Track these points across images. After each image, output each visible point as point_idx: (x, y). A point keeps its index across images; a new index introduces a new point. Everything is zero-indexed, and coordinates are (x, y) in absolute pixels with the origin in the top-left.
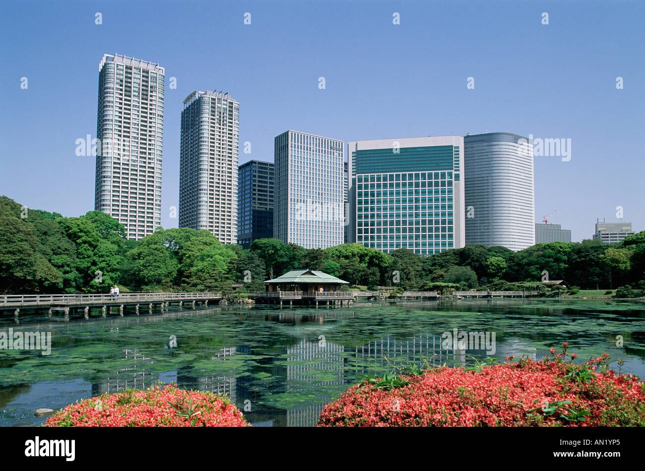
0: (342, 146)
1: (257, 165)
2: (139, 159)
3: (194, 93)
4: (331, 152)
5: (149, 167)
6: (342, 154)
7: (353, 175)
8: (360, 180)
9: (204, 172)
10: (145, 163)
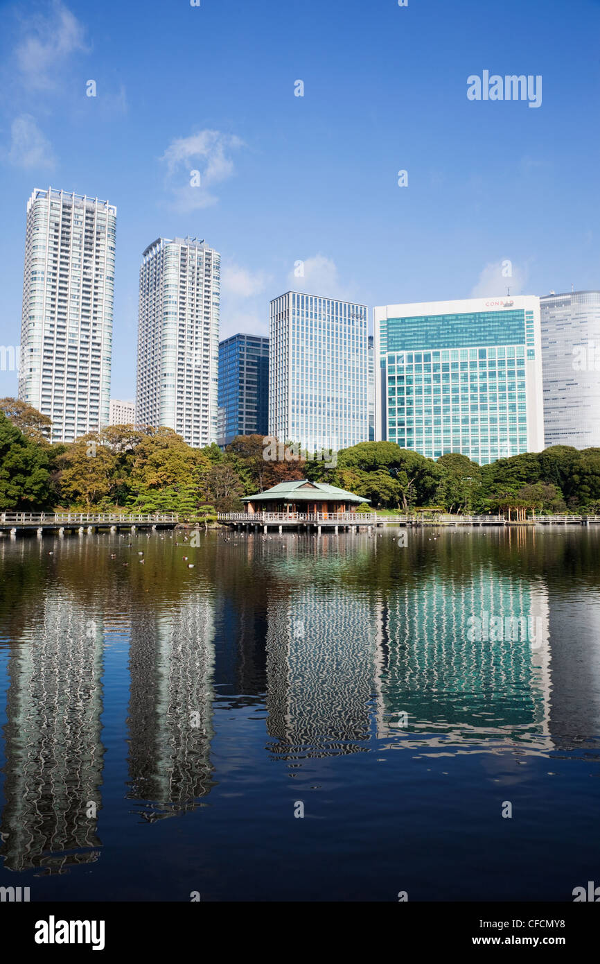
0: (365, 311)
1: (246, 341)
2: (80, 332)
3: (158, 241)
4: (349, 320)
5: (93, 344)
6: (365, 323)
7: (382, 353)
8: (391, 360)
9: (170, 349)
10: (87, 337)
